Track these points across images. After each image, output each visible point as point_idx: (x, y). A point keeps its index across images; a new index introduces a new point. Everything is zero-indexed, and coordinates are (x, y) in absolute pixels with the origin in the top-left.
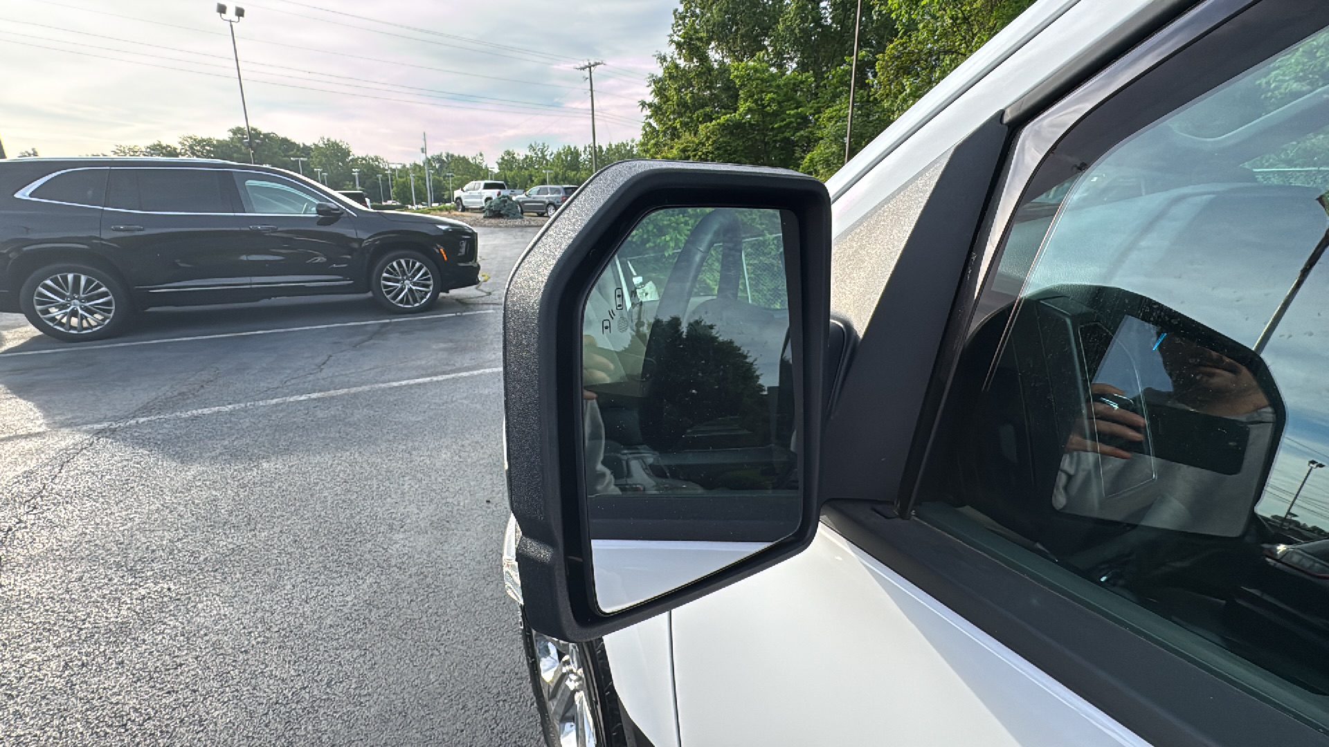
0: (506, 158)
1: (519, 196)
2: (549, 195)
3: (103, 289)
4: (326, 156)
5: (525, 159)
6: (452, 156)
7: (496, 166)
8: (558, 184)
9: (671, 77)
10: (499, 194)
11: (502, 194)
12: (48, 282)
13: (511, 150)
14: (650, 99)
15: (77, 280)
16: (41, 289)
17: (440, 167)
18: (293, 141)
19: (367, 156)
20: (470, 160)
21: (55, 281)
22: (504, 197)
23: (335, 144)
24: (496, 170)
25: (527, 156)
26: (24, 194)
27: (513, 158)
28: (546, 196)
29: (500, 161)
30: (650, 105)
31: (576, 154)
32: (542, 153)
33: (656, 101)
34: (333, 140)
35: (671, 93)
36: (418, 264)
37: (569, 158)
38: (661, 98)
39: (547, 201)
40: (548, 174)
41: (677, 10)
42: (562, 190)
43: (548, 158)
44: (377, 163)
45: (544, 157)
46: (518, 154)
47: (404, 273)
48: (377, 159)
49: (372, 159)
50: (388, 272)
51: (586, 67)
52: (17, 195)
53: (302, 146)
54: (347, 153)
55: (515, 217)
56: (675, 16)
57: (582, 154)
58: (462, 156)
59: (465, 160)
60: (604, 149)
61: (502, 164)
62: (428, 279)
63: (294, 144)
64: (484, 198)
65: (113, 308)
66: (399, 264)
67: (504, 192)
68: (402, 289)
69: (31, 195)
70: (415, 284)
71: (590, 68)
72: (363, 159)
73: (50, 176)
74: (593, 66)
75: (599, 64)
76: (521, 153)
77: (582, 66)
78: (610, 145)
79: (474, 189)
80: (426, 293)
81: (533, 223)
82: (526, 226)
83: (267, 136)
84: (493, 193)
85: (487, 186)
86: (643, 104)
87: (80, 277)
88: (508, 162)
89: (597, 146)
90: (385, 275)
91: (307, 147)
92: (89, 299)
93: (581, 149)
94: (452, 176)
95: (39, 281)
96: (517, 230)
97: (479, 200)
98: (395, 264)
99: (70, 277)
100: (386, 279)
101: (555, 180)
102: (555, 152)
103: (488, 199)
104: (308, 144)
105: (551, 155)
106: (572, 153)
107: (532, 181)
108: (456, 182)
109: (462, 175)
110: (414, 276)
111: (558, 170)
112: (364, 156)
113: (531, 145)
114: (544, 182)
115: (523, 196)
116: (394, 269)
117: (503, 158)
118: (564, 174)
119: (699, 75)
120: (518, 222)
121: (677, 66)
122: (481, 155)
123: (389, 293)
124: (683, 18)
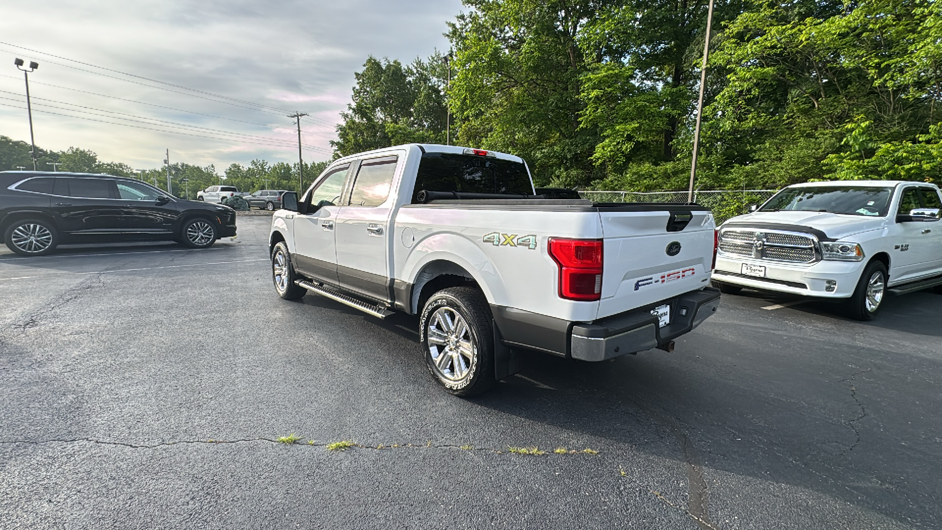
0: (233, 169)
1: (247, 197)
2: (269, 196)
3: (48, 232)
4: (74, 162)
5: (248, 171)
6: (187, 166)
7: (225, 175)
8: (274, 189)
9: (350, 128)
10: (232, 194)
11: (234, 195)
12: (21, 228)
13: (237, 164)
14: (337, 139)
15: (35, 228)
16: (16, 231)
17: (176, 173)
18: (41, 148)
19: (112, 163)
20: (203, 169)
21: (24, 227)
22: (236, 196)
23: (82, 152)
24: (225, 178)
25: (249, 169)
26: (13, 187)
27: (239, 169)
28: (266, 197)
29: (228, 171)
30: (338, 144)
31: (288, 169)
32: (262, 167)
33: (341, 141)
34: (82, 149)
35: (350, 137)
36: (206, 225)
37: (283, 171)
38: (344, 140)
39: (267, 200)
40: (266, 182)
41: (355, 88)
42: (278, 193)
43: (266, 170)
44: (121, 169)
45: (263, 169)
46: (243, 167)
47: (199, 229)
48: (121, 165)
49: (117, 165)
50: (191, 228)
51: (295, 116)
52: (9, 188)
53: (49, 152)
54: (93, 159)
55: (244, 210)
56: (354, 91)
57: (293, 169)
58: (196, 166)
59: (198, 169)
60: (309, 166)
61: (229, 173)
62: (211, 232)
63: (42, 150)
64: (221, 197)
65: (51, 241)
66: (197, 225)
67: (235, 194)
68: (198, 237)
69: (16, 188)
70: (204, 234)
71: (298, 117)
72: (108, 165)
73: (26, 180)
74: (300, 116)
75: (304, 115)
76: (246, 166)
77: (293, 115)
78: (314, 163)
79: (213, 191)
80: (210, 238)
81: (257, 214)
82: (252, 215)
83: (17, 143)
84: (227, 194)
85: (223, 190)
86: (333, 143)
87: (36, 226)
88: (234, 172)
89: (303, 163)
90: (190, 229)
91: (55, 154)
92: (39, 236)
93: (291, 165)
94: (187, 181)
95: (16, 227)
96: (247, 217)
97: (217, 198)
98: (195, 224)
99: (32, 226)
100: (190, 231)
101: (272, 186)
102: (272, 166)
103: (223, 198)
104: (55, 151)
105: (269, 169)
106: (285, 168)
107: (254, 187)
108: (191, 185)
109: (197, 180)
110: (204, 230)
111: (274, 179)
112: (109, 163)
113: (253, 161)
114: (263, 188)
115: (250, 196)
116: (194, 227)
117: (230, 169)
118: (278, 182)
119: (367, 129)
120: (247, 213)
121: (354, 122)
122: (213, 166)
123: (191, 238)
124: (359, 93)
